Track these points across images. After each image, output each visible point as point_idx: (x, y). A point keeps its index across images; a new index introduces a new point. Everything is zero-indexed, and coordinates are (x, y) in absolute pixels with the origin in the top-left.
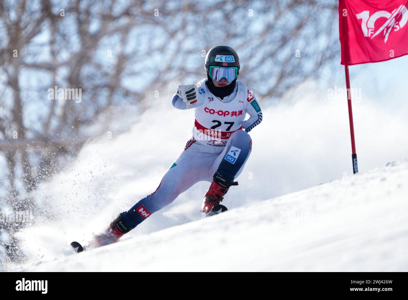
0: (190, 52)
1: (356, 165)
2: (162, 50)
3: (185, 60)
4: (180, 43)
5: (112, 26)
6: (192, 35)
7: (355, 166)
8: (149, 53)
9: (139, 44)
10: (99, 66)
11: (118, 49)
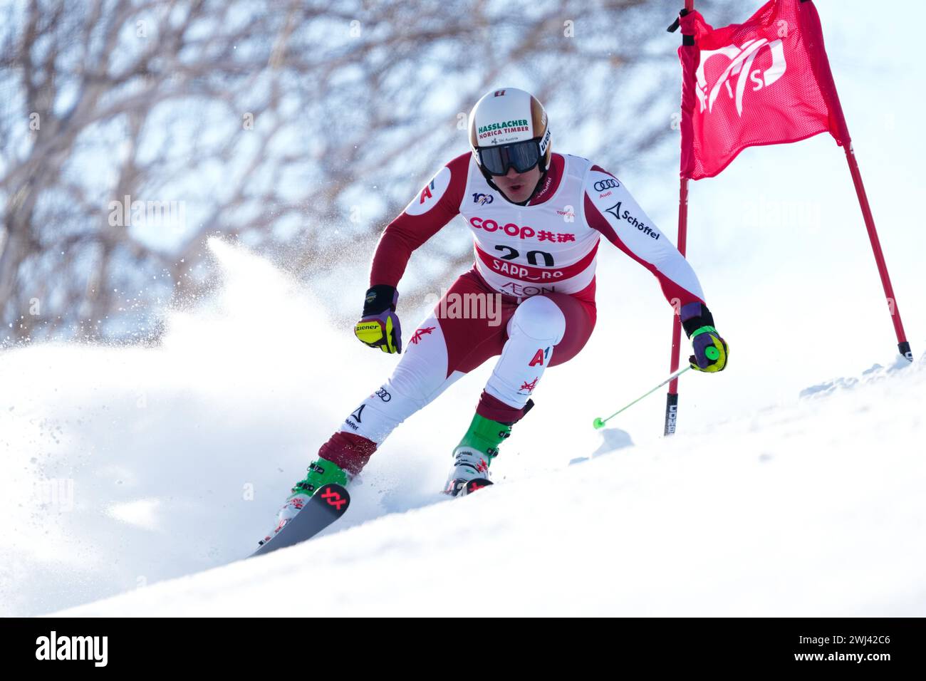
0: (288, 160)
1: (673, 420)
2: (224, 154)
3: (277, 178)
4: (266, 139)
5: (108, 98)
6: (294, 120)
7: (670, 421)
8: (194, 163)
9: (169, 141)
10: (77, 191)
11: (122, 153)
